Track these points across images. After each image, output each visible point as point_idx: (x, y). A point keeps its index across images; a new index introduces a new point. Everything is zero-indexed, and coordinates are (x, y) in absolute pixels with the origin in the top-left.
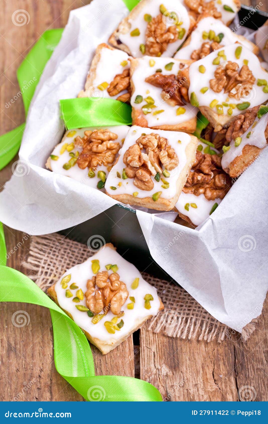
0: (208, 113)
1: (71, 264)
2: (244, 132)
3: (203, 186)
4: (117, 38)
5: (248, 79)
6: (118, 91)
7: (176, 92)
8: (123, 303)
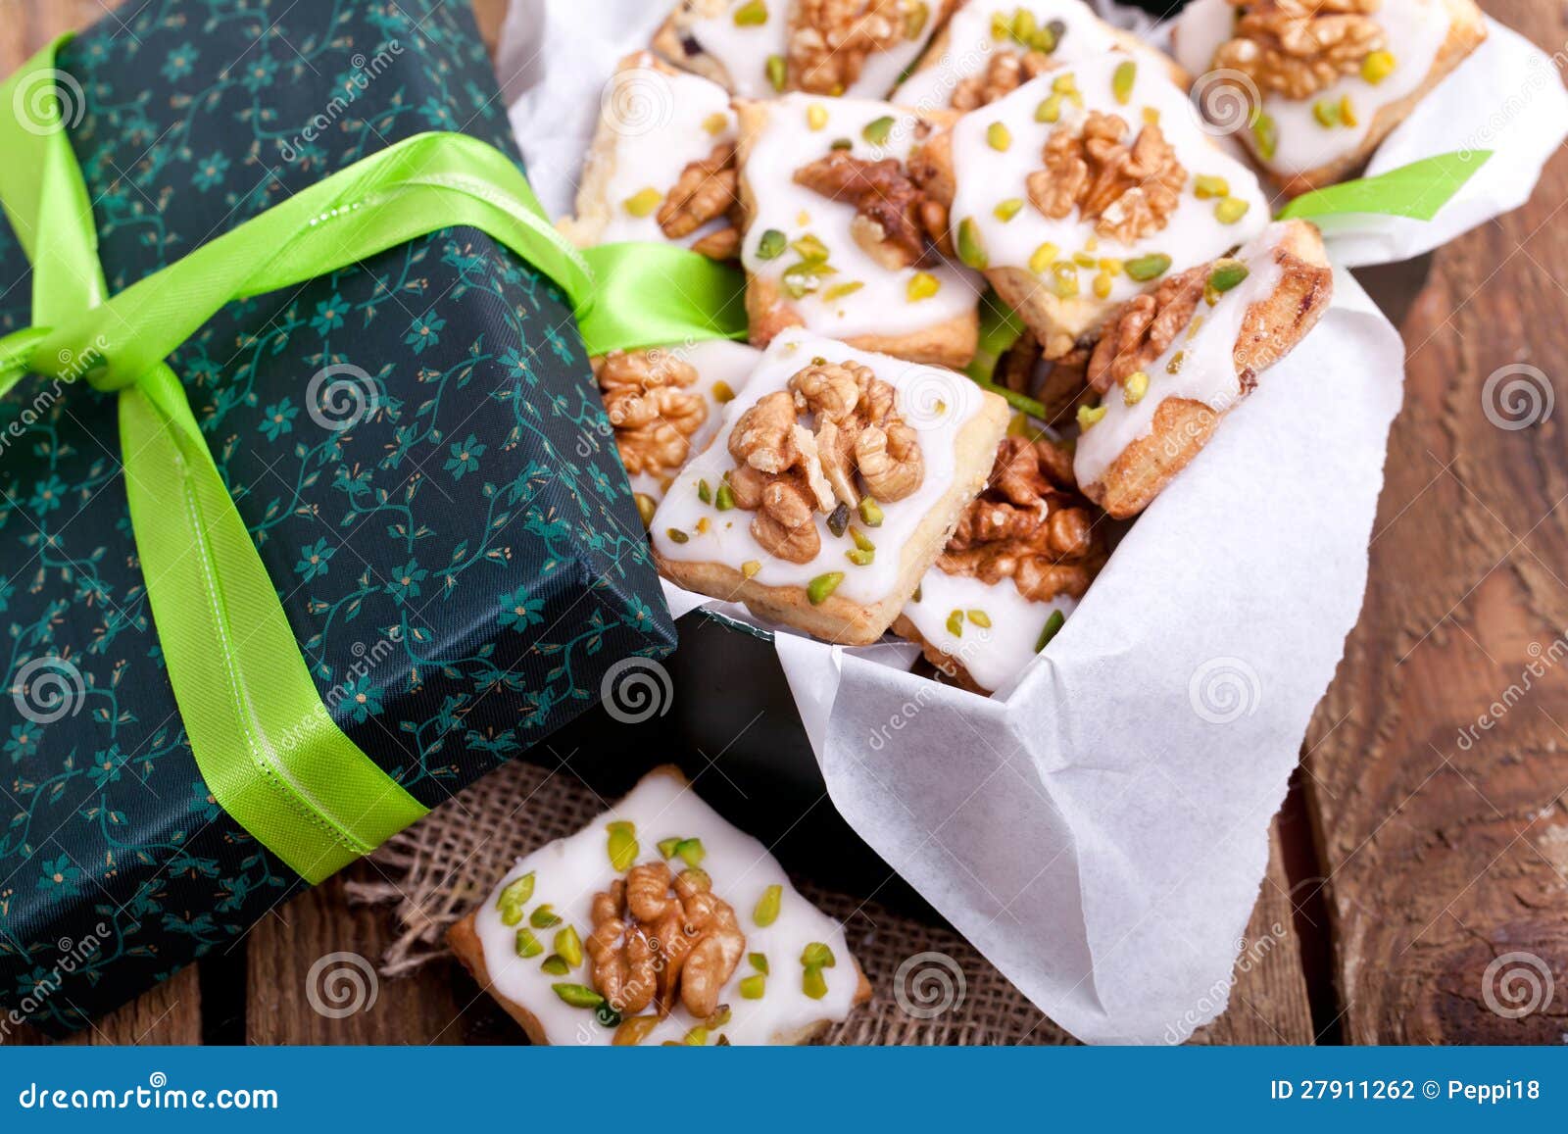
0: (1021, 294)
1: (528, 843)
2: (1155, 355)
3: (1010, 550)
4: (685, 35)
5: (1163, 174)
6: (695, 219)
7: (906, 220)
8: (725, 976)
